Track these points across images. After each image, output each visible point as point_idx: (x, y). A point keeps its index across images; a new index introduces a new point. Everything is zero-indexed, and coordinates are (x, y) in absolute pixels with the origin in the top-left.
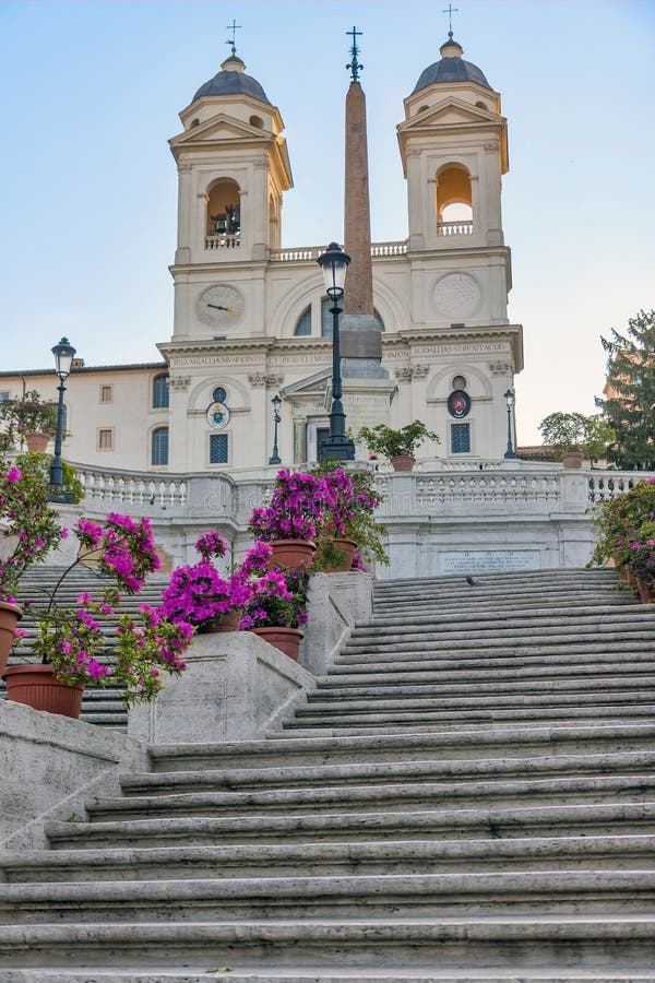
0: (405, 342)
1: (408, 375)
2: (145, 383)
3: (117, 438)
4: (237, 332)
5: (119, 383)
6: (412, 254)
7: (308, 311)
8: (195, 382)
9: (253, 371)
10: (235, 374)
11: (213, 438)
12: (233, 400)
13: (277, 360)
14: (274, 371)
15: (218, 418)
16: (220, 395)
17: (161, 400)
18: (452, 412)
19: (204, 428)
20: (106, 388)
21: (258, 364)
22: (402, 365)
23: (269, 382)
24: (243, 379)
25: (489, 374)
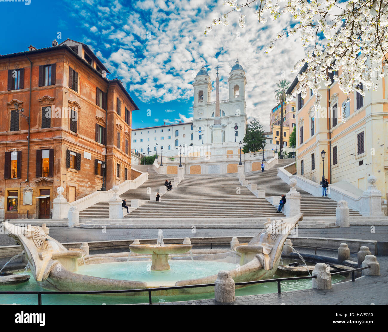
0: (228, 117)
1: (228, 123)
2: (190, 126)
3: (186, 135)
4: (203, 117)
5: (186, 126)
6: (229, 102)
7: (214, 113)
8: (197, 126)
9: (205, 124)
10: (202, 124)
11: (199, 135)
12: (202, 129)
13: (209, 122)
14: (208, 124)
15: (200, 132)
16: (200, 128)
17: (192, 129)
18: (235, 129)
19: (198, 134)
20: (184, 127)
21: (206, 123)
22: (227, 121)
23: (208, 126)
24: (204, 125)
25: (241, 122)
